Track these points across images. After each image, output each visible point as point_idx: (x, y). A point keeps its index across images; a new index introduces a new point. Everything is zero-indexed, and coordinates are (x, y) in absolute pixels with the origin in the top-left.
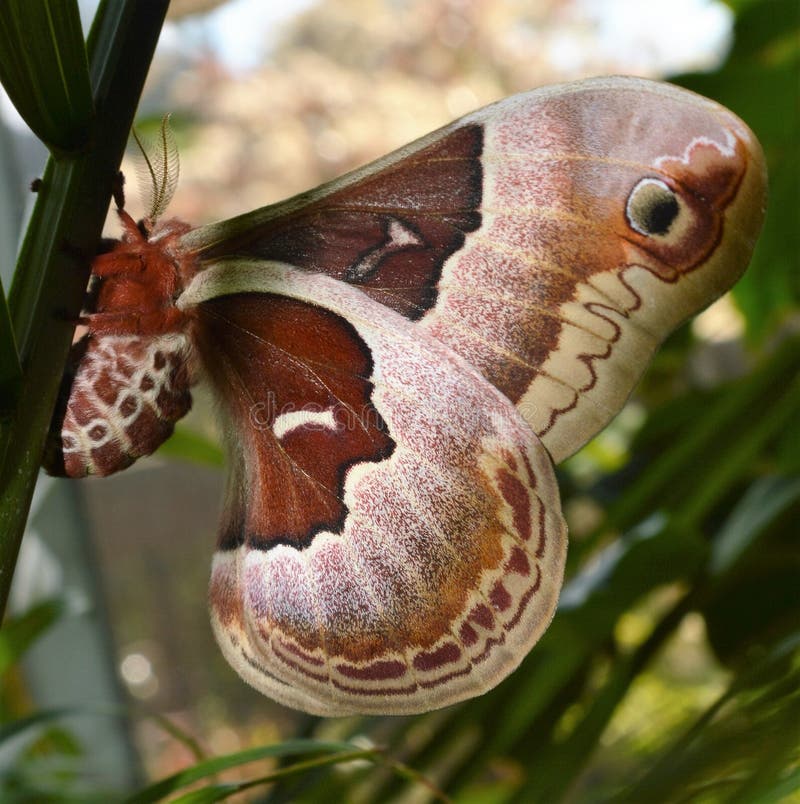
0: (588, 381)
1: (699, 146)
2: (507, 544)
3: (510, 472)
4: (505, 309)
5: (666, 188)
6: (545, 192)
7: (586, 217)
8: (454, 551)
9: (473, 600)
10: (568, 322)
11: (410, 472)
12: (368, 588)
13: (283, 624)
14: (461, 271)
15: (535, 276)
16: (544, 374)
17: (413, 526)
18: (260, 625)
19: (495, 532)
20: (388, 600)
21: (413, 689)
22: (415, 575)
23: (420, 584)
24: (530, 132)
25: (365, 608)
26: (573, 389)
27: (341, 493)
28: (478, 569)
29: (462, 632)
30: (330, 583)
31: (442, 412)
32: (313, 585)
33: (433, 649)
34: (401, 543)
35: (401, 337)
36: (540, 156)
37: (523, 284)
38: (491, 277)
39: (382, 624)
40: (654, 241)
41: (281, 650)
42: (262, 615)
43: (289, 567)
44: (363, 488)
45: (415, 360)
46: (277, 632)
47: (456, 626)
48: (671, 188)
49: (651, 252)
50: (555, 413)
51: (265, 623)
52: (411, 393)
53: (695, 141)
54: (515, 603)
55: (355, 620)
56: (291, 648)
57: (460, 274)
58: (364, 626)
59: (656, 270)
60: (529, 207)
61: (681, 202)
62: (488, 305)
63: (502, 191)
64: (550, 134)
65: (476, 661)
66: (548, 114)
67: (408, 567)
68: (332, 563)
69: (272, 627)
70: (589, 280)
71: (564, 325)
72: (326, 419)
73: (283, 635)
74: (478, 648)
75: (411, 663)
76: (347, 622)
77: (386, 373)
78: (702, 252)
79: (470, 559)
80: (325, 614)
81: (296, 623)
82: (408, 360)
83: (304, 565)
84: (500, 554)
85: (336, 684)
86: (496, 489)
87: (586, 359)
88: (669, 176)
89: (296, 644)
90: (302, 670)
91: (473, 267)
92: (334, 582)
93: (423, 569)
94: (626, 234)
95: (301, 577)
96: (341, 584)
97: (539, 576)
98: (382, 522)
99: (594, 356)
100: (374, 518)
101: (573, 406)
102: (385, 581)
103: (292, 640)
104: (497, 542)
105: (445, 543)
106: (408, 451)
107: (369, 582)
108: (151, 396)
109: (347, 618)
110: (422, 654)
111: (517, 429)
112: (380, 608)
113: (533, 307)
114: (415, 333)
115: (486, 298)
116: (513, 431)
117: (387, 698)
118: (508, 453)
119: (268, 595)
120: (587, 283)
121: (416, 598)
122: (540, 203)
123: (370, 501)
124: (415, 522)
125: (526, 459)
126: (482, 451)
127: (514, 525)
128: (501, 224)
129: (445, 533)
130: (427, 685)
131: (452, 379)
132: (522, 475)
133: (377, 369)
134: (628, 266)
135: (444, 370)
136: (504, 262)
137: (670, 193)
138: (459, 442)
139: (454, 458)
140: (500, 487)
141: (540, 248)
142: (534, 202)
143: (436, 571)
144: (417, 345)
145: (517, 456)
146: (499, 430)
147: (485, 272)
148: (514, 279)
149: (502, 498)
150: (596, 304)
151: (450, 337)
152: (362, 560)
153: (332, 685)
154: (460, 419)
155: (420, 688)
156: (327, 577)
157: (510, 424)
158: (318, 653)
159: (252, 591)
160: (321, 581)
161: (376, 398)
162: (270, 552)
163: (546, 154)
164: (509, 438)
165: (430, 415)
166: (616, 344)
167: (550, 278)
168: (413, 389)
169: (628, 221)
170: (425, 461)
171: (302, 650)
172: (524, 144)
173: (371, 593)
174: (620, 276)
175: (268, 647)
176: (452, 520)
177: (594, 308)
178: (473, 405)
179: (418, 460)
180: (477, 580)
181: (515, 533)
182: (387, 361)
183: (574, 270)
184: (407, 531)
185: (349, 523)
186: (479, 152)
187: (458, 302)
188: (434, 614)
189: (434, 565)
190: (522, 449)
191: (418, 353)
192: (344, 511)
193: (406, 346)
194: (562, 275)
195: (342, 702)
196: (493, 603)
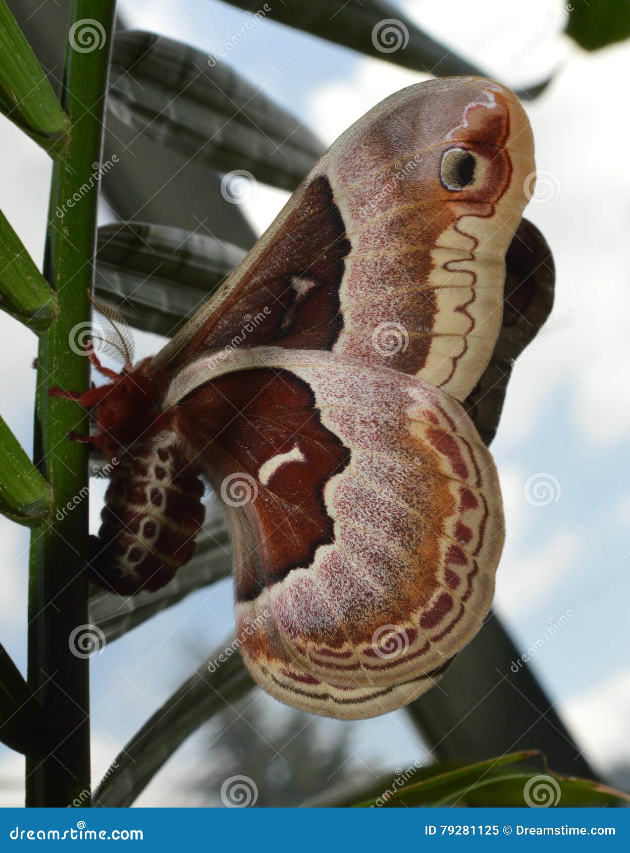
0: (469, 325)
1: (470, 109)
2: (454, 489)
3: (435, 427)
4: (392, 304)
5: (460, 150)
6: (385, 201)
7: (417, 201)
8: (418, 513)
9: (445, 544)
10: (438, 288)
11: (367, 467)
12: (366, 578)
13: (313, 636)
14: (352, 291)
15: (400, 262)
16: (436, 335)
17: (383, 508)
18: (296, 644)
19: (443, 484)
20: (384, 580)
21: (427, 647)
22: (397, 548)
23: (403, 554)
24: (358, 162)
25: (370, 594)
26: (461, 335)
27: (323, 508)
28: (441, 520)
29: (447, 580)
30: (337, 584)
31: (372, 406)
32: (325, 592)
33: (431, 605)
34: (378, 527)
35: (327, 364)
36: (371, 176)
37: (395, 273)
38: (373, 283)
39: (386, 602)
40: (468, 191)
41: (318, 657)
42: (295, 635)
43: (303, 586)
44: (339, 498)
45: (342, 376)
46: (311, 644)
47: (440, 576)
48: (463, 148)
49: (470, 201)
50: (455, 360)
51: (299, 640)
52: (346, 402)
53: (467, 108)
54: (475, 532)
55: (365, 607)
56: (324, 652)
57: (352, 294)
58: (373, 609)
59: (479, 213)
60: (378, 216)
61: (474, 155)
62: (380, 307)
63: (355, 215)
64: (372, 158)
65: (465, 599)
66: (365, 145)
67: (390, 545)
68: (335, 569)
69: (306, 642)
70: (437, 244)
71: (436, 291)
72: (295, 455)
73: (316, 645)
74: (463, 587)
75: (418, 625)
76: (359, 611)
77: (325, 396)
78: (504, 183)
79: (432, 515)
80: (341, 612)
81: (323, 630)
82: (337, 378)
83: (314, 578)
84: (452, 499)
85: (367, 666)
86: (430, 445)
87: (461, 309)
88: (459, 141)
89: (327, 647)
90: (339, 667)
91: (358, 282)
92: (340, 582)
93: (402, 541)
94: (448, 197)
95: (314, 589)
96: (345, 582)
97: (485, 502)
98: (360, 517)
99: (466, 305)
100: (353, 517)
101: (466, 348)
102: (377, 565)
103: (324, 646)
104: (447, 492)
105: (411, 510)
106: (361, 451)
107: (367, 572)
108: (166, 482)
109: (359, 608)
110: (424, 614)
111: (429, 392)
112: (382, 590)
113: (410, 290)
114: (336, 358)
115: (376, 301)
116: (426, 394)
117: (410, 663)
118: (428, 412)
119: (295, 616)
120: (436, 247)
121: (404, 567)
122: (384, 210)
123: (347, 505)
124: (383, 504)
125: (441, 410)
126: (410, 421)
127: (454, 472)
128: (364, 240)
129: (407, 502)
130: (436, 639)
131: (372, 377)
132: (444, 425)
133: (318, 396)
134: (459, 219)
135: (365, 374)
136: (376, 264)
137: (464, 152)
138: (392, 423)
139: (393, 437)
140: (432, 444)
141: (396, 239)
142: (380, 211)
143: (412, 539)
144: (340, 365)
145: (435, 411)
146: (416, 398)
147: (368, 282)
148: (388, 273)
149: (437, 451)
150: (450, 262)
151: (362, 342)
152: (355, 556)
153: (364, 669)
154: (386, 403)
155: (432, 644)
156: (334, 581)
157: (422, 391)
158: (347, 646)
159: (282, 619)
160: (330, 586)
161: (325, 421)
162: (286, 579)
163: (375, 171)
164: (424, 401)
165: (366, 413)
166: (475, 285)
167: (412, 259)
168: (347, 399)
169: (445, 187)
170: (375, 452)
171: (333, 650)
172: (357, 173)
173: (370, 581)
174: (456, 229)
175: (307, 660)
176: (408, 489)
177: (451, 266)
178: (392, 389)
179: (370, 454)
180: (442, 528)
181: (456, 477)
182: (323, 387)
183: (424, 242)
184: (379, 514)
185: (337, 531)
186: (331, 196)
187: (358, 315)
188: (421, 574)
189: (409, 535)
190: (437, 404)
191: (343, 370)
192: (330, 522)
193: (333, 369)
194: (417, 251)
195: (376, 680)
196: (459, 540)
